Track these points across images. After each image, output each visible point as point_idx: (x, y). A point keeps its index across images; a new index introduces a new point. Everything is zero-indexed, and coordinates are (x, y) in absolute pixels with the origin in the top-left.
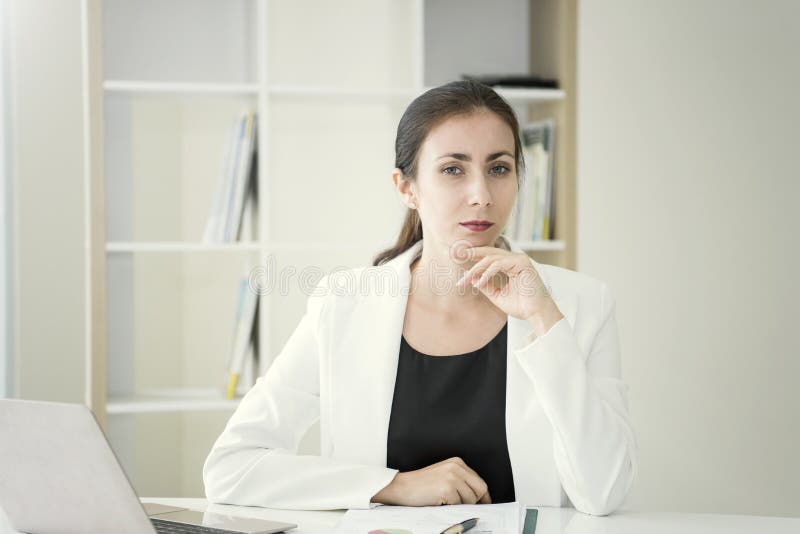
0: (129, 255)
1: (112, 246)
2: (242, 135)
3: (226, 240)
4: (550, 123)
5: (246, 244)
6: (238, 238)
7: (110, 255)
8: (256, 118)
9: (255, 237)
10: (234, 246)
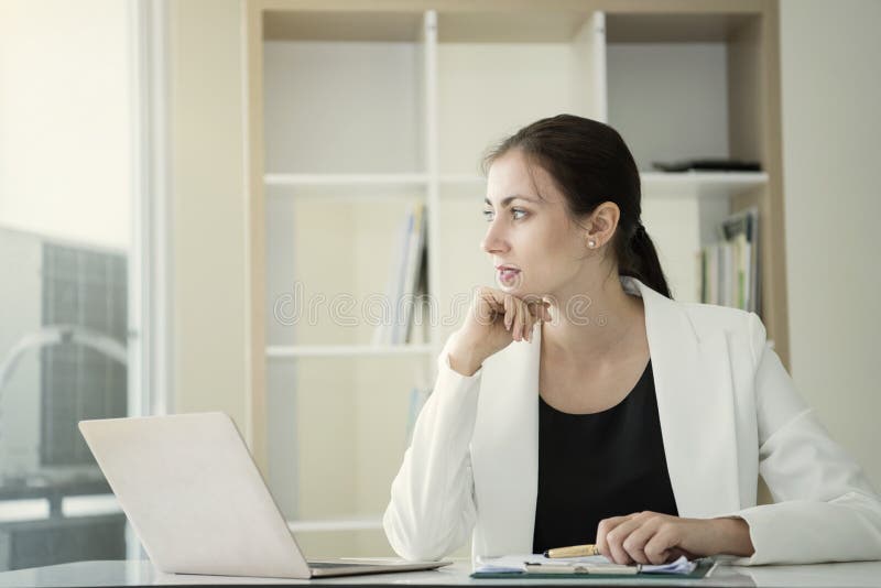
0: (292, 360)
1: (274, 351)
2: (410, 229)
3: (395, 341)
4: (754, 211)
5: (417, 346)
6: (408, 340)
7: (271, 360)
8: (425, 211)
9: (426, 339)
10: (402, 349)
